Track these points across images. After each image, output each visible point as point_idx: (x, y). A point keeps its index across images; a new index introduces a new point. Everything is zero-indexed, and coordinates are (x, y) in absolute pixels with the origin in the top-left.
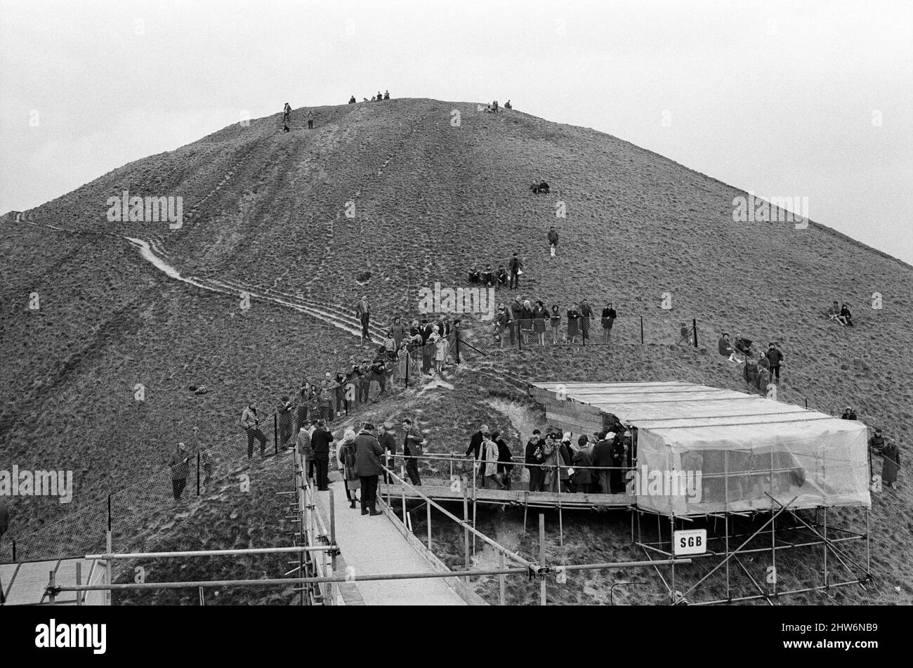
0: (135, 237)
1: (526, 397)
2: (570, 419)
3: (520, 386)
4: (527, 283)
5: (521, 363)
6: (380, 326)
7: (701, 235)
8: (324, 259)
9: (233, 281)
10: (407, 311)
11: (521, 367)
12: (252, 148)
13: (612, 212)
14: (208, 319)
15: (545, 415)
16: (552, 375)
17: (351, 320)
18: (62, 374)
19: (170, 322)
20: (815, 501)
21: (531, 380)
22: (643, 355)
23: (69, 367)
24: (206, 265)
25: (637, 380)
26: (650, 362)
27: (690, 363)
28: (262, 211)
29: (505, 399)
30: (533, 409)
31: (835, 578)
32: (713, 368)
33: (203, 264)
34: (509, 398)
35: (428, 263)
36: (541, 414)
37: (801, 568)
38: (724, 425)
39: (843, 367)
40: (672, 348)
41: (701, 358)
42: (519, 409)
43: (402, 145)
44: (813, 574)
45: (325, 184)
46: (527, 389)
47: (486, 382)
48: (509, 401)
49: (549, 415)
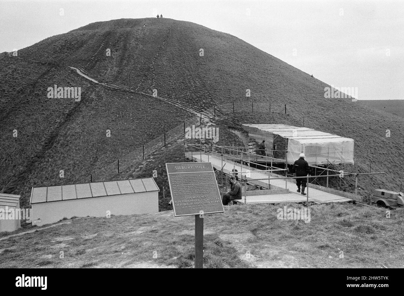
0: (72, 66)
1: (241, 129)
2: (259, 136)
3: (238, 125)
4: (228, 90)
5: (235, 117)
6: (183, 103)
7: (276, 75)
8: (154, 78)
9: (121, 85)
10: (191, 98)
11: (236, 119)
12: (109, 34)
13: (247, 66)
14: (119, 99)
15: (248, 134)
16: (246, 122)
17: (173, 101)
18: (67, 118)
19: (104, 100)
20: (339, 162)
21: (240, 123)
22: (271, 116)
23: (69, 115)
24: (108, 79)
25: (271, 124)
26: (273, 118)
27: (285, 119)
28: (122, 59)
29: (234, 129)
30: (243, 133)
31: (342, 185)
32: (292, 120)
33: (106, 78)
34: (235, 129)
35: (192, 82)
36: (247, 134)
37: (332, 182)
38: (313, 139)
39: (329, 121)
40: (279, 114)
41: (288, 117)
42: (239, 132)
43: (167, 36)
44: (336, 184)
45: (143, 50)
46: (240, 126)
47: (226, 123)
48: (235, 130)
49: (250, 135)
